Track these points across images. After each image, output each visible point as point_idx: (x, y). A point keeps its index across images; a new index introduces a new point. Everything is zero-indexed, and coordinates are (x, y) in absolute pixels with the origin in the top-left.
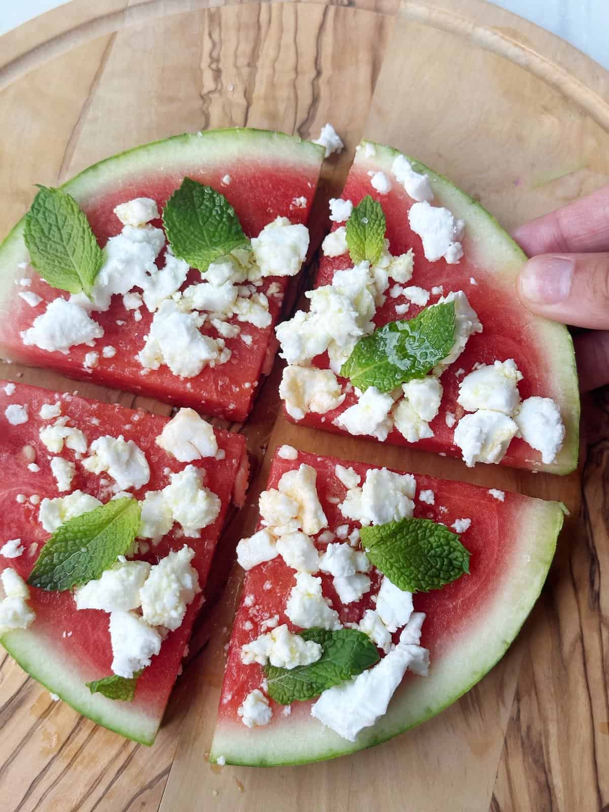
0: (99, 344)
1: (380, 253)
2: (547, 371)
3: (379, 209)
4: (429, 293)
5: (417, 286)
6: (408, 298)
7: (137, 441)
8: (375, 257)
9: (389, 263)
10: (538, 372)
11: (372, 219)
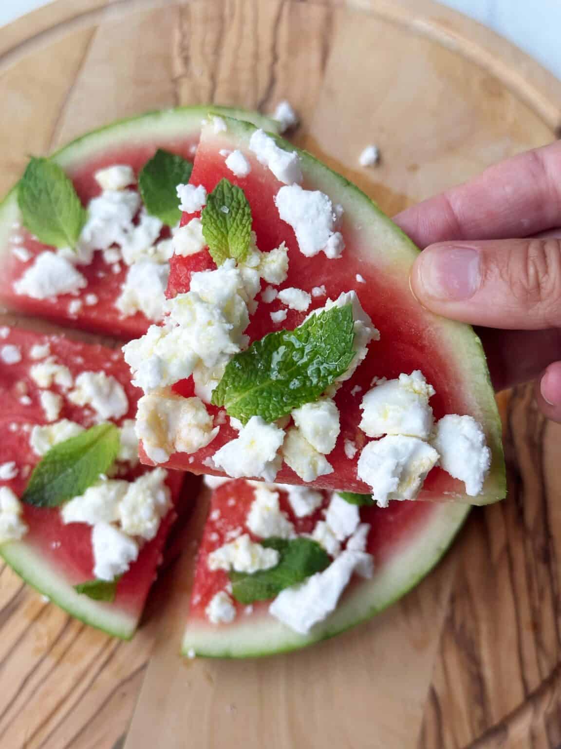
0: (83, 293)
1: (247, 248)
2: (458, 382)
3: (241, 196)
4: (309, 295)
5: (295, 287)
6: (285, 303)
7: (117, 377)
8: (242, 255)
9: (259, 261)
10: (448, 385)
11: (233, 208)
